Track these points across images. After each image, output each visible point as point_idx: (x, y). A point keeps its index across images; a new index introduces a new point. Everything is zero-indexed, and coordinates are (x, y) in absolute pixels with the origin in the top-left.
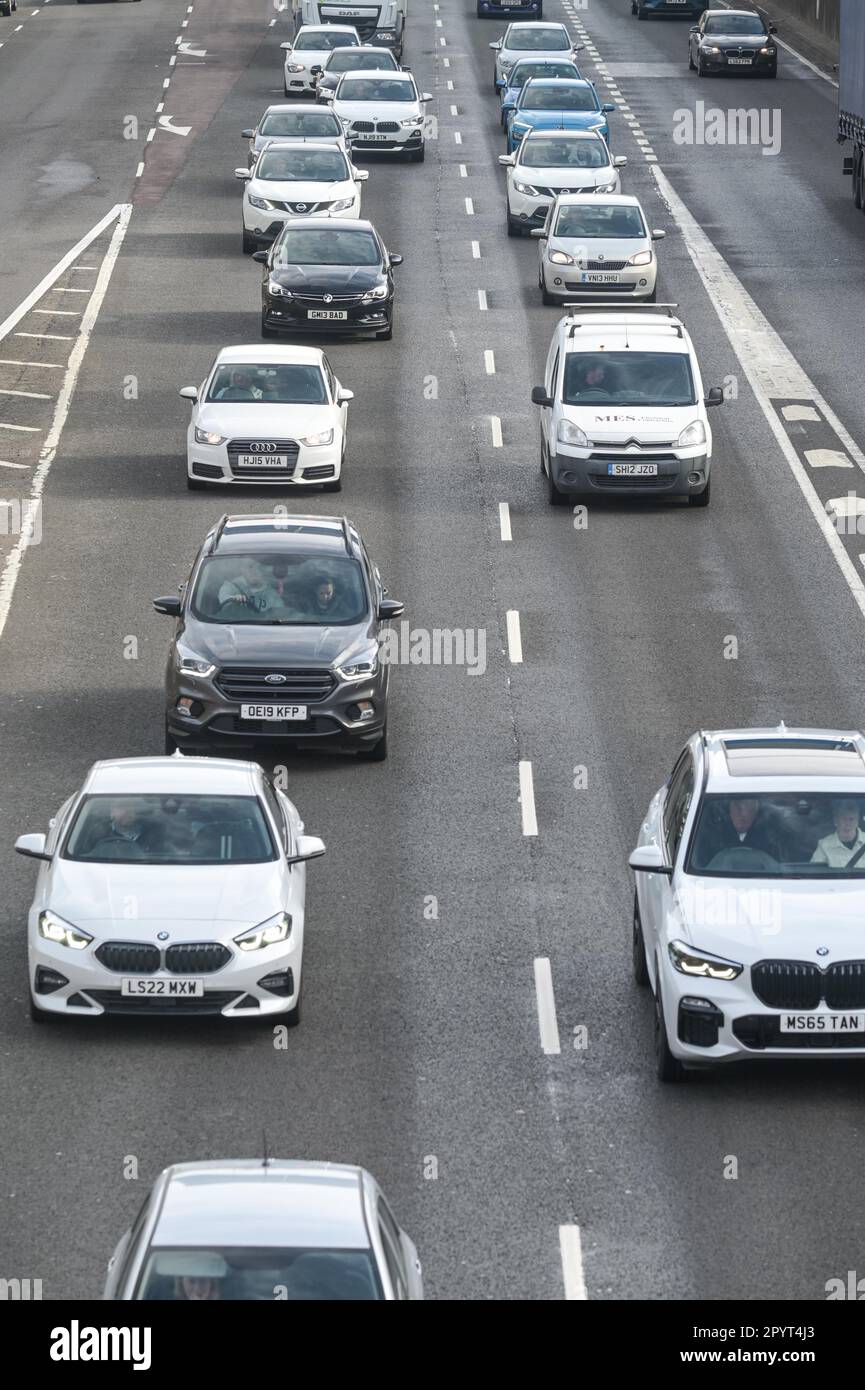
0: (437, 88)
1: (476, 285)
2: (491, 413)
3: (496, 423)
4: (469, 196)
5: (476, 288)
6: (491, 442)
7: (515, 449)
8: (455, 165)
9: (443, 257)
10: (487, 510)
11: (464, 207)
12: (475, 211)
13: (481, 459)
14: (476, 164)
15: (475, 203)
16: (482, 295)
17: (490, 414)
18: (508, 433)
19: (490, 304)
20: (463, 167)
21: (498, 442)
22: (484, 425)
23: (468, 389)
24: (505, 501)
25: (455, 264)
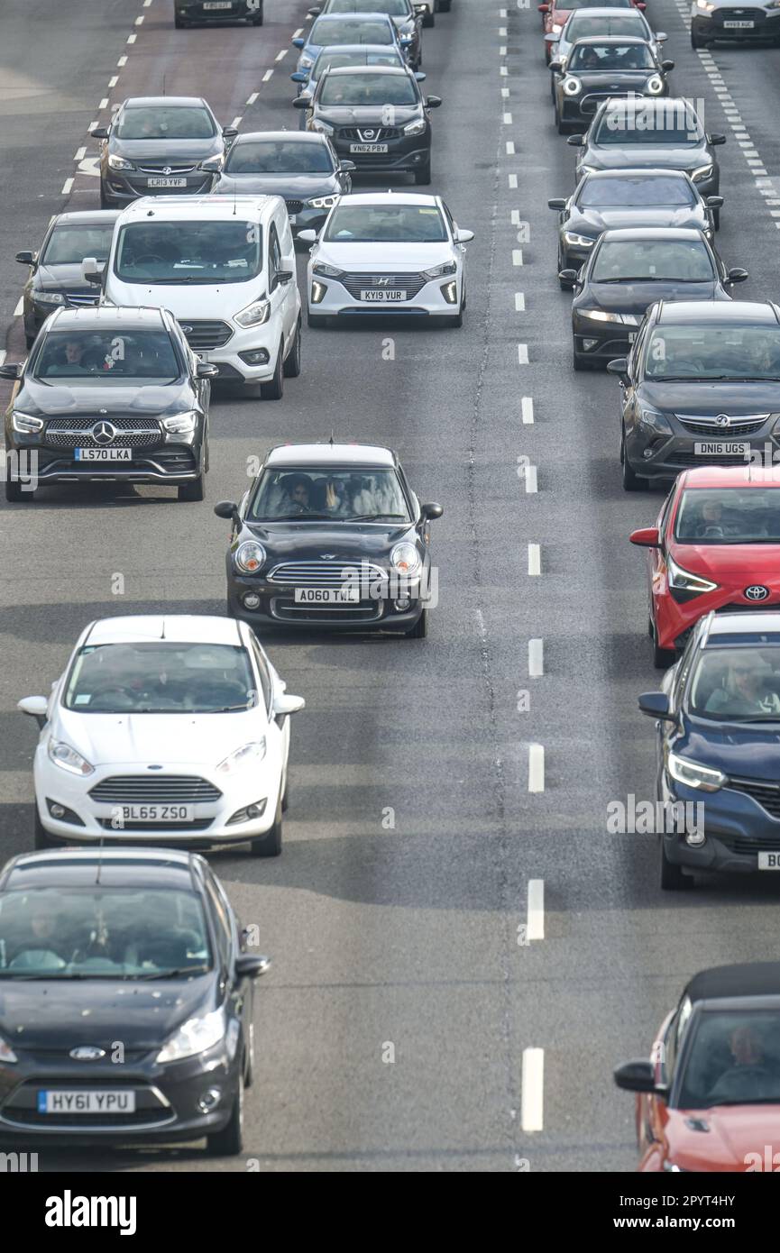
0: (493, 223)
1: (525, 536)
2: (529, 737)
3: (536, 752)
4: (528, 395)
5: (526, 542)
6: (525, 783)
7: (564, 794)
8: (509, 345)
9: (476, 491)
10: (507, 892)
11: (518, 412)
12: (536, 418)
13: (506, 812)
14: (546, 343)
15: (536, 406)
16: (534, 551)
17: (528, 741)
18: (555, 770)
19: (546, 567)
20: (523, 349)
21: (536, 783)
22: (517, 758)
23: (497, 701)
24: (539, 876)
25: (494, 504)
